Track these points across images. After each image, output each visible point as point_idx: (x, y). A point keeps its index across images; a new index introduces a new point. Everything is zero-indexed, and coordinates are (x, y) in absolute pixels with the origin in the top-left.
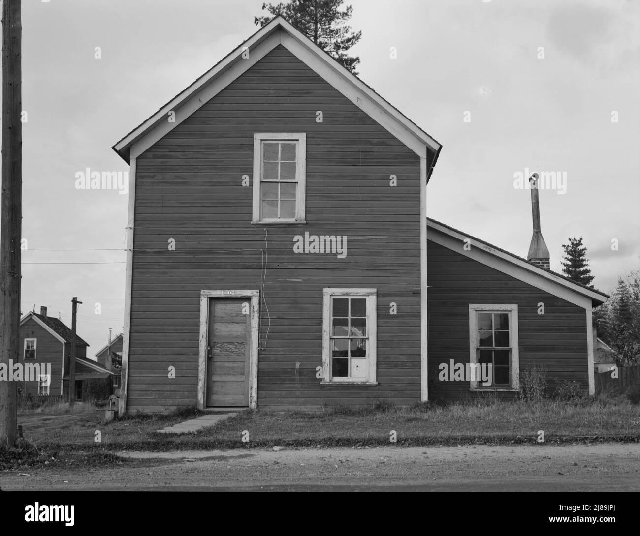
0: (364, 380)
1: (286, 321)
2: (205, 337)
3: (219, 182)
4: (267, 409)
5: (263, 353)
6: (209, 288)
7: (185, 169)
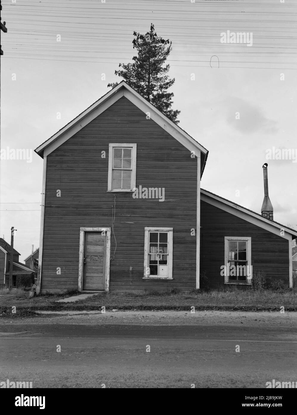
0: (166, 277)
1: (125, 245)
2: (82, 253)
3: (91, 170)
4: (115, 292)
5: (113, 261)
6: (84, 226)
7: (73, 162)
